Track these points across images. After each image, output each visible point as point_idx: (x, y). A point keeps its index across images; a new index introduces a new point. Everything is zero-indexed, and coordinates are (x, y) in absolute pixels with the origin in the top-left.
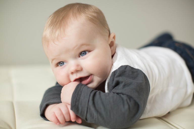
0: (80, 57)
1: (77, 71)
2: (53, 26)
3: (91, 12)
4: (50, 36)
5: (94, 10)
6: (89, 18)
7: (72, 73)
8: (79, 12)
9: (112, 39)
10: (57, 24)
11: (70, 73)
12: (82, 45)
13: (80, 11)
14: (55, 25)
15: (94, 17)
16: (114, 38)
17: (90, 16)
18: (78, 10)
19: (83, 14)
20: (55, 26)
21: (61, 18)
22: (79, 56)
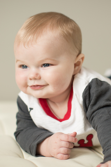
0: (42, 67)
1: (35, 79)
2: (30, 29)
3: (69, 28)
4: (23, 38)
5: (72, 27)
6: (64, 34)
7: (31, 79)
8: (57, 24)
9: (80, 59)
10: (33, 28)
11: (28, 78)
12: (47, 59)
13: (59, 23)
14: (31, 28)
15: (69, 34)
16: (83, 58)
17: (65, 32)
18: (58, 22)
19: (60, 28)
20: (31, 30)
21: (39, 24)
22: (41, 65)
